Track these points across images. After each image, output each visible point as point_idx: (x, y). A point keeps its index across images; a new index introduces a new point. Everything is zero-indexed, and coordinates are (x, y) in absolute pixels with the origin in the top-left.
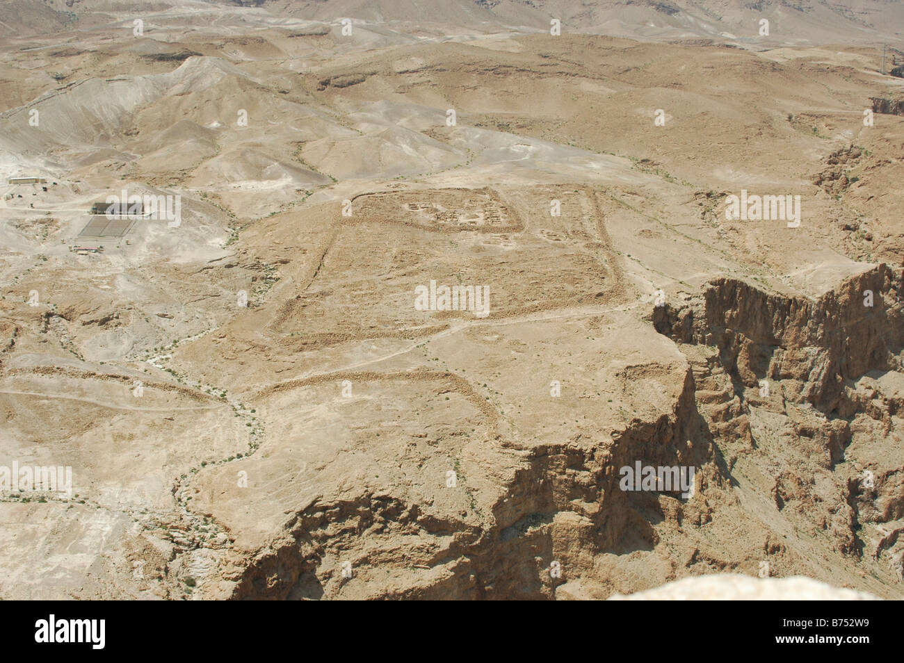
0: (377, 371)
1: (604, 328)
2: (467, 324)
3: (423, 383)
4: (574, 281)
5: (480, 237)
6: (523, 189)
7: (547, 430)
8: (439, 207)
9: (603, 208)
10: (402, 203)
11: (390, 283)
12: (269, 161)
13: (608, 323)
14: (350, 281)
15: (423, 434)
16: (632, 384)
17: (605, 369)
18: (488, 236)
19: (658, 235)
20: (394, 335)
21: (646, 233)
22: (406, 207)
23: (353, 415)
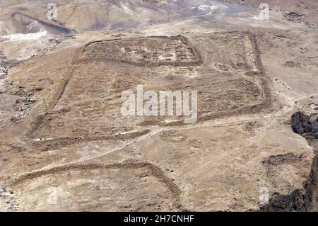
0: (98, 162)
1: (256, 131)
2: (162, 129)
3: (130, 171)
4: (236, 98)
5: (173, 69)
6: (205, 35)
7: (213, 201)
8: (146, 49)
9: (260, 47)
10: (121, 47)
11: (111, 102)
12: (32, 20)
13: (259, 126)
14: (83, 102)
15: (128, 205)
16: (274, 168)
17: (255, 158)
18: (178, 69)
19: (298, 65)
20: (112, 138)
21: (290, 64)
22: (123, 50)
23: (80, 193)
